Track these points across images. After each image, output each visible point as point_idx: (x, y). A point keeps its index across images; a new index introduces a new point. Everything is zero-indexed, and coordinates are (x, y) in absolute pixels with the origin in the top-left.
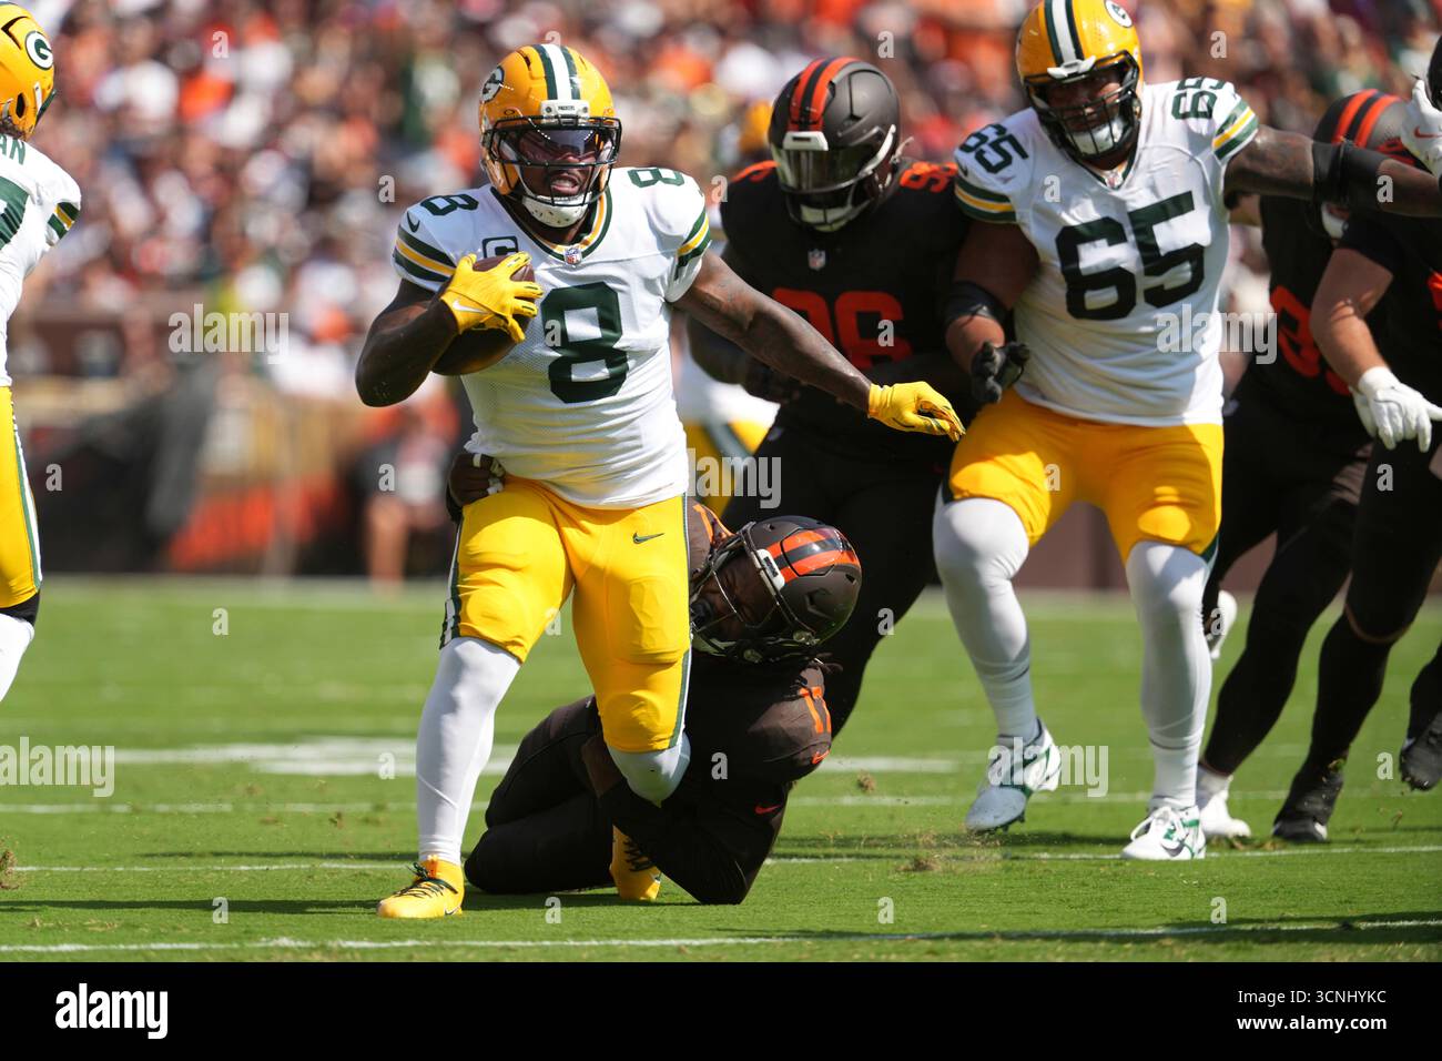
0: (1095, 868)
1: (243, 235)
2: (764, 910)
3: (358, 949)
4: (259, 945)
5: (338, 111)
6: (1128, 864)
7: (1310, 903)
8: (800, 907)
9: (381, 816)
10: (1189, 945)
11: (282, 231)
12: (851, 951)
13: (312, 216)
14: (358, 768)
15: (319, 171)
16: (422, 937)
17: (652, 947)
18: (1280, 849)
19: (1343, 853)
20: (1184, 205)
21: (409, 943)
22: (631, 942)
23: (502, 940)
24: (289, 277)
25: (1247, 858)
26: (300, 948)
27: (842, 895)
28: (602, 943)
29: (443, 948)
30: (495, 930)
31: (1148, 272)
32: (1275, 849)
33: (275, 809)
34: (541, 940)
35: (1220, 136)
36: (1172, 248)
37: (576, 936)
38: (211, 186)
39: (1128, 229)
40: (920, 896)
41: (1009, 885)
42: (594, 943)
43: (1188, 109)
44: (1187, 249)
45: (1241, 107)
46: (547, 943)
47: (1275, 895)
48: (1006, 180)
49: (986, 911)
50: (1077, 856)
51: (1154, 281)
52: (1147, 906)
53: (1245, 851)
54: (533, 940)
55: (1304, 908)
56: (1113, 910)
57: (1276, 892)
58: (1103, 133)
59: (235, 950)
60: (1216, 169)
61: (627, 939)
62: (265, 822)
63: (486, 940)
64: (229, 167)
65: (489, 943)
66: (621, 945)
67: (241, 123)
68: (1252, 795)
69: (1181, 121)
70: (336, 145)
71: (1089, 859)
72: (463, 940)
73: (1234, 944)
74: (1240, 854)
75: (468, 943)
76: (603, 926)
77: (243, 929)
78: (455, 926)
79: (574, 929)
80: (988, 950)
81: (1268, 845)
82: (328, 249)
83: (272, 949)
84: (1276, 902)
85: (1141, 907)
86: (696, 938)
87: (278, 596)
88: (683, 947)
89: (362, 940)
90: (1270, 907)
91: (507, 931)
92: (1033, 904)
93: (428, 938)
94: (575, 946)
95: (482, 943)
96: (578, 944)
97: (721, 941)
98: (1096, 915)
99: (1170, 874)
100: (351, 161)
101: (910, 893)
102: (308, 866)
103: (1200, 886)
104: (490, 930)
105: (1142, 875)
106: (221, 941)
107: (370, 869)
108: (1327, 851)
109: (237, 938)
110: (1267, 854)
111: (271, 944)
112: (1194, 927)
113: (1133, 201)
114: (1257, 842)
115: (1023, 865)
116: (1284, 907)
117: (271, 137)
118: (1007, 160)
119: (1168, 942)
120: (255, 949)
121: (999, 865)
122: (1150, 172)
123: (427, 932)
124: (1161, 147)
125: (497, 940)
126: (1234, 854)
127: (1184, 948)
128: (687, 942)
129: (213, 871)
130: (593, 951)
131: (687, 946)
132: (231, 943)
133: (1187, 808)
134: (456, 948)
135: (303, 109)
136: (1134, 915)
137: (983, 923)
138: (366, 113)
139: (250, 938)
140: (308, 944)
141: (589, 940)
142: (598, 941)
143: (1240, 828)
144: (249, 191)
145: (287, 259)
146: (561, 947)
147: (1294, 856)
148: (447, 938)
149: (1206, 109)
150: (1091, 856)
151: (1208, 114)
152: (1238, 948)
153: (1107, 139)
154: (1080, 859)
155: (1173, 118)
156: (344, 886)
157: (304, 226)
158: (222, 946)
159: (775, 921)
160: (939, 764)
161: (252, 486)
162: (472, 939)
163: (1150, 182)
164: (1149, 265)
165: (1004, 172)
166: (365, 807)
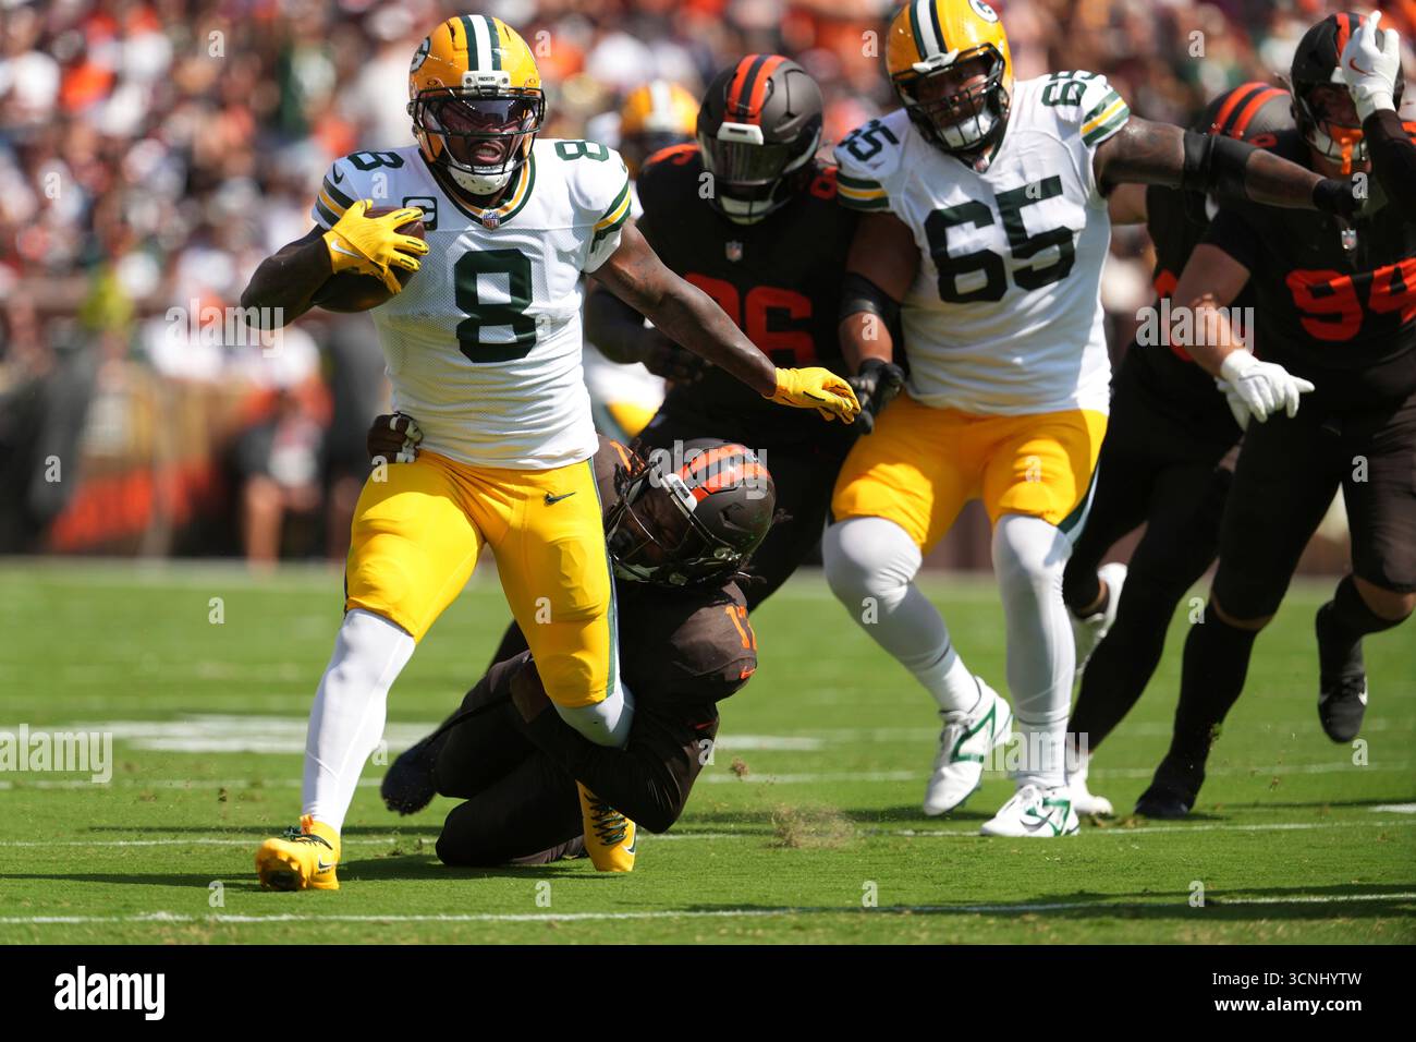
0: (957, 845)
1: (124, 221)
2: (633, 886)
3: (235, 924)
4: (137, 919)
5: (218, 101)
6: (991, 841)
7: (1171, 880)
8: (669, 883)
9: (258, 793)
10: (1052, 921)
11: (161, 219)
12: (717, 927)
13: (192, 204)
14: (234, 745)
15: (198, 159)
16: (297, 911)
17: (522, 922)
18: (1142, 826)
19: (1203, 831)
20: (1052, 188)
21: (285, 917)
22: (502, 917)
23: (377, 915)
24: (169, 264)
25: (1109, 835)
26: (177, 922)
27: (709, 871)
28: (474, 918)
29: (317, 923)
30: (369, 906)
31: (1016, 254)
32: (1136, 827)
33: (154, 785)
34: (414, 914)
35: (1088, 123)
36: (1039, 231)
37: (448, 911)
38: (93, 175)
39: (995, 211)
40: (786, 872)
41: (873, 861)
42: (466, 917)
43: (1058, 97)
44: (1054, 232)
45: (1112, 97)
46: (420, 918)
47: (1137, 872)
48: (875, 166)
49: (851, 887)
50: (941, 833)
51: (1022, 263)
52: (1010, 883)
53: (1107, 828)
54: (405, 915)
55: (1165, 885)
56: (977, 887)
57: (1138, 869)
58: (969, 126)
59: (114, 924)
60: (1084, 157)
61: (498, 913)
62: (143, 799)
63: (360, 915)
64: (110, 156)
65: (363, 918)
66: (492, 919)
67: (123, 112)
68: (1114, 773)
69: (1049, 108)
70: (216, 134)
71: (952, 836)
72: (338, 914)
73: (1097, 920)
74: (1101, 831)
75: (342, 917)
76: (475, 901)
77: (123, 903)
78: (330, 901)
79: (446, 904)
80: (853, 926)
81: (1130, 823)
82: (206, 236)
83: (150, 923)
84: (1137, 879)
85: (1003, 883)
86: (566, 913)
87: (154, 576)
88: (553, 923)
89: (238, 914)
90: (1131, 884)
91: (381, 906)
92: (897, 880)
93: (303, 912)
94: (447, 921)
95: (356, 918)
96: (449, 918)
97: (590, 915)
98: (960, 891)
99: (1031, 851)
100: (229, 149)
101: (775, 869)
102: (186, 841)
103: (1062, 862)
104: (364, 905)
105: (1005, 852)
106: (100, 915)
107: (246, 845)
108: (1187, 828)
109: (116, 912)
110: (1129, 831)
111: (150, 918)
112: (1056, 903)
113: (999, 183)
114: (1119, 820)
115: (887, 841)
116: (1145, 884)
117: (151, 125)
118: (878, 147)
119: (1031, 918)
120: (134, 923)
121: (863, 841)
122: (1019, 156)
123: (302, 906)
124: (1029, 132)
125: (370, 914)
126: (1096, 831)
127: (1047, 924)
128: (558, 917)
129: (94, 846)
130: (465, 926)
131: (557, 921)
132: (110, 916)
133: (1052, 788)
134: (330, 922)
135: (183, 98)
136: (997, 892)
137: (849, 899)
138: (245, 102)
139: (128, 913)
140: (186, 918)
141: (461, 915)
142: (469, 915)
143: (1102, 805)
144: (130, 179)
145: (166, 245)
146: (433, 922)
147: (1154, 833)
148: (322, 913)
149: (1075, 97)
150: (954, 833)
151: (1077, 102)
152: (1101, 924)
153: (975, 132)
154: (944, 836)
155: (1042, 104)
156: (221, 862)
157: (182, 214)
158: (101, 920)
159: (642, 896)
160: (803, 742)
161: (131, 468)
162: (346, 913)
163: (1019, 166)
164: (1016, 247)
165: (874, 159)
166: (242, 784)
